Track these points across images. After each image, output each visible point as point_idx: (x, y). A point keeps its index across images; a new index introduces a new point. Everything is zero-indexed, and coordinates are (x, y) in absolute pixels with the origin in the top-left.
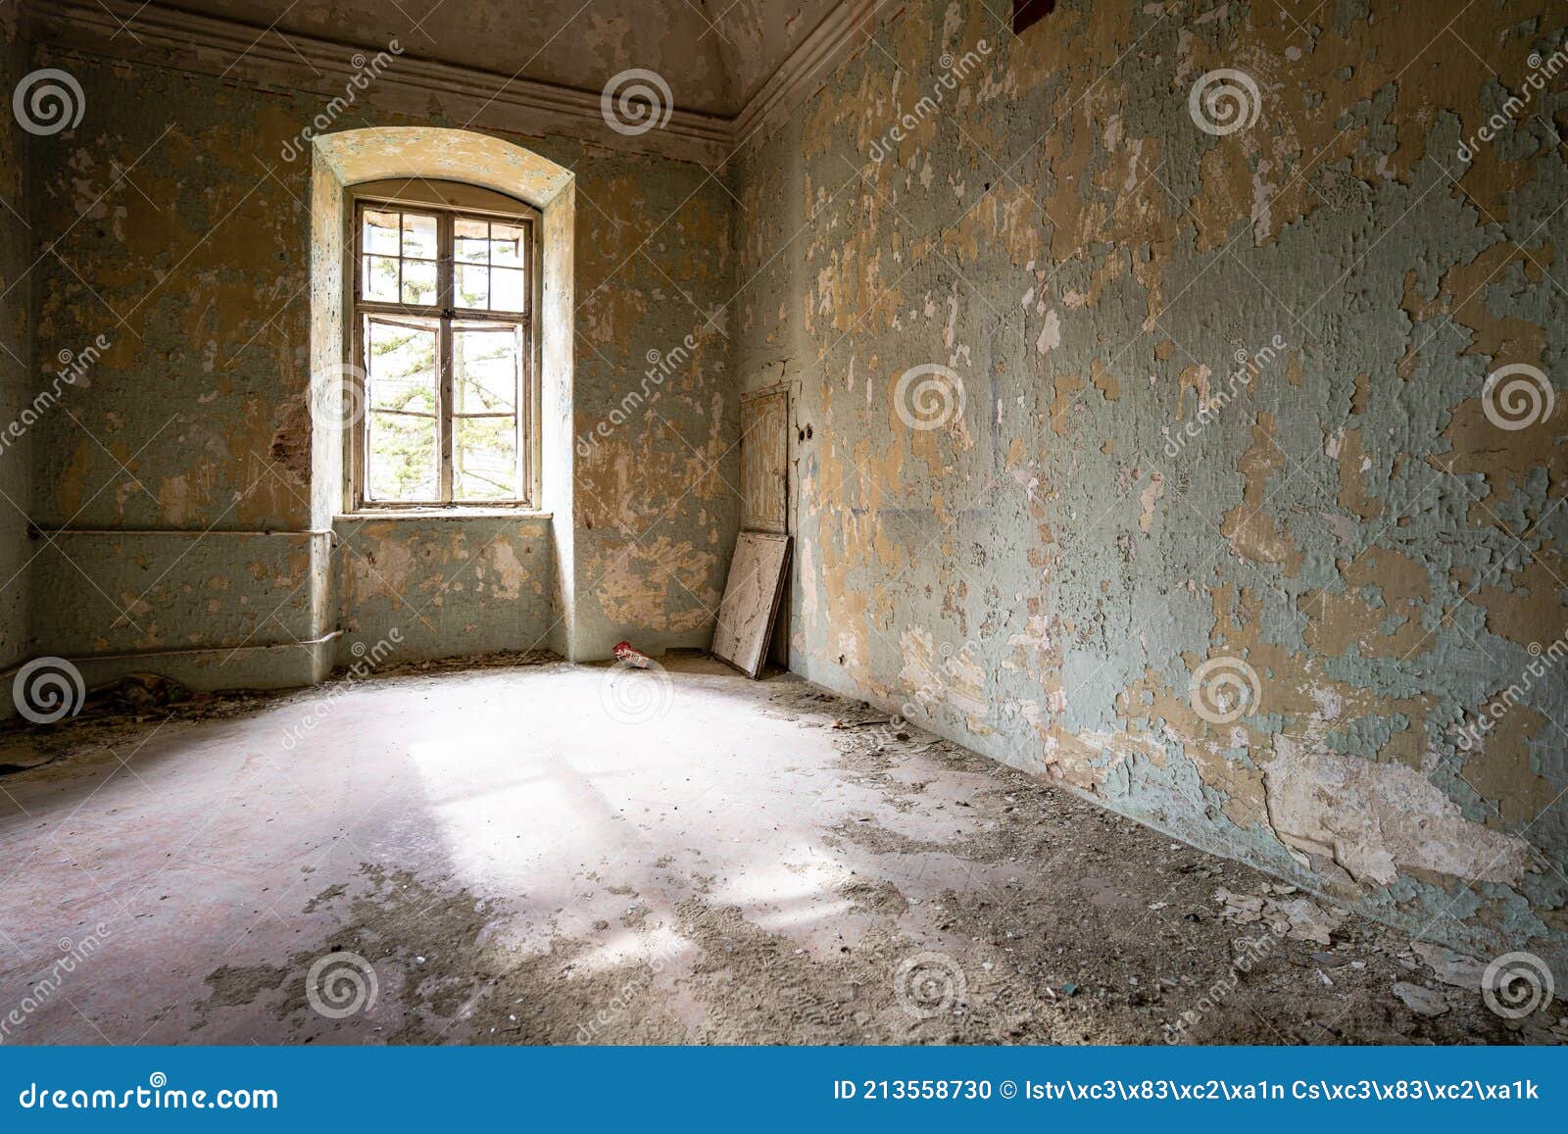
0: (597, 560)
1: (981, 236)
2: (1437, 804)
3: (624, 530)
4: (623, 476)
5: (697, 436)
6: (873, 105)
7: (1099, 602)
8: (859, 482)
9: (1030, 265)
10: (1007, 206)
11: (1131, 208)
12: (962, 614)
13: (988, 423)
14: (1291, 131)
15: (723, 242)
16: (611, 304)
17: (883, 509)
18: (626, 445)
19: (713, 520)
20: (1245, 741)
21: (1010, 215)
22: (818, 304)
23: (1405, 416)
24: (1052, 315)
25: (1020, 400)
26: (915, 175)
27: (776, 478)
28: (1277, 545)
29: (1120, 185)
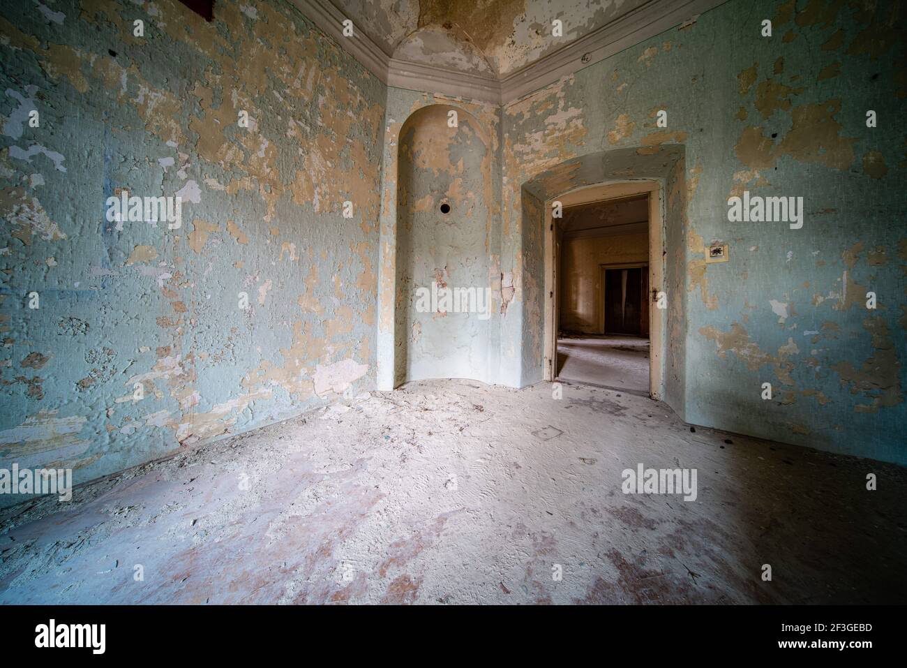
2: (354, 365)
7: (230, 338)
9: (171, 144)
11: (260, 165)
14: (327, 185)
20: (306, 371)
23: (350, 274)
29: (253, 151)
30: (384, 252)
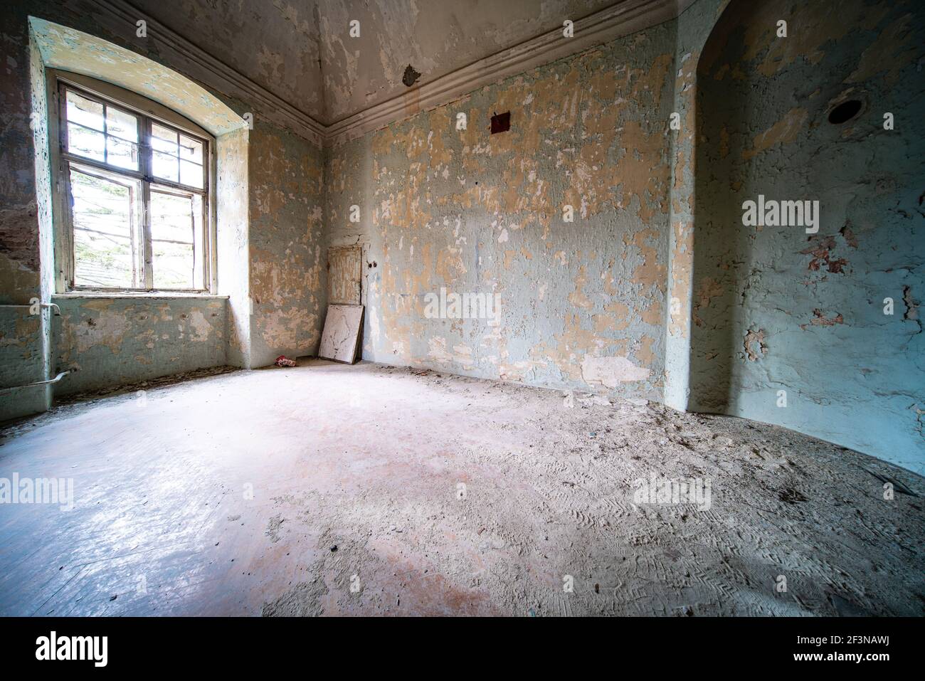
0: (263, 318)
1: (473, 200)
2: (629, 364)
3: (276, 305)
4: (275, 280)
5: (309, 264)
6: (417, 141)
7: (523, 322)
8: (405, 285)
9: (496, 213)
10: (486, 192)
11: (538, 201)
12: (461, 330)
13: (474, 265)
14: (594, 189)
15: (320, 180)
16: (269, 195)
17: (419, 294)
18: (277, 265)
19: (316, 300)
20: (575, 357)
21: (487, 195)
22: (381, 214)
23: (623, 269)
24: (505, 230)
25: (490, 257)
26: (440, 173)
27: (353, 283)
28: (586, 303)
29: (534, 193)
30: (676, 234)
